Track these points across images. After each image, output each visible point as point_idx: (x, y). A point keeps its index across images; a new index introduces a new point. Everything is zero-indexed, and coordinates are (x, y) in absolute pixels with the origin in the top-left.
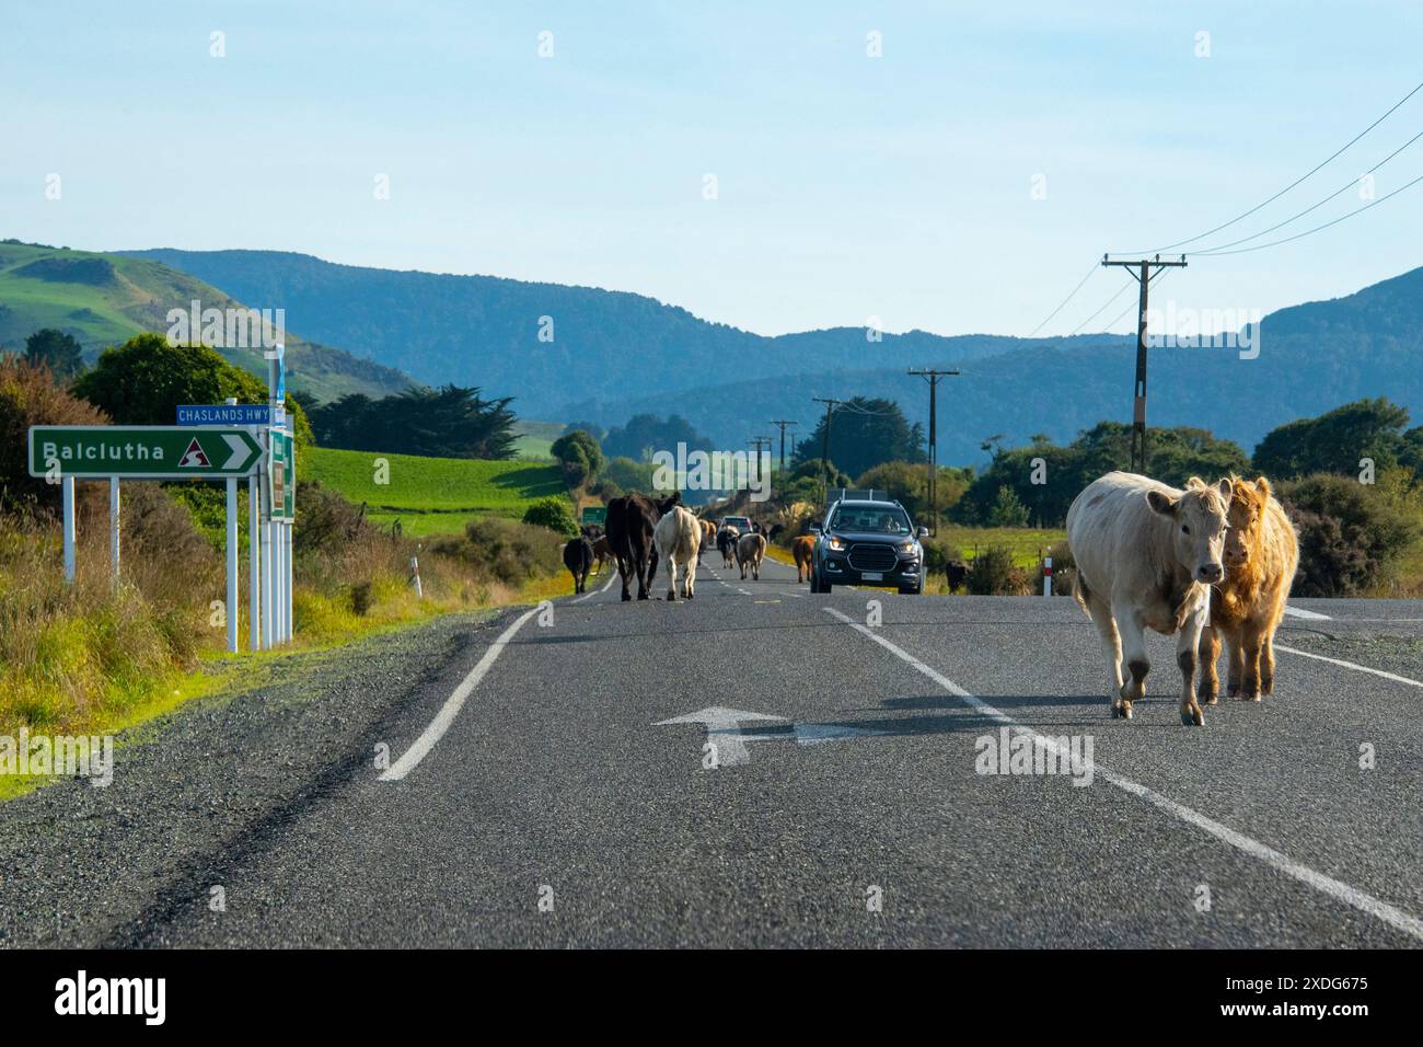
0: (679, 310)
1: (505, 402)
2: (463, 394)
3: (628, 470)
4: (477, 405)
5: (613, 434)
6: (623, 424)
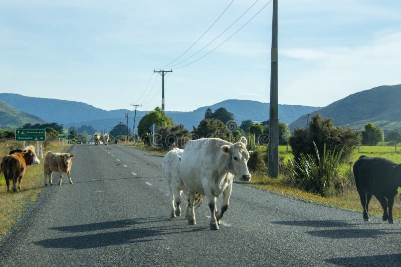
0: (91, 105)
1: (62, 125)
2: (55, 124)
3: (81, 135)
4: (57, 125)
5: (78, 128)
6: (80, 127)
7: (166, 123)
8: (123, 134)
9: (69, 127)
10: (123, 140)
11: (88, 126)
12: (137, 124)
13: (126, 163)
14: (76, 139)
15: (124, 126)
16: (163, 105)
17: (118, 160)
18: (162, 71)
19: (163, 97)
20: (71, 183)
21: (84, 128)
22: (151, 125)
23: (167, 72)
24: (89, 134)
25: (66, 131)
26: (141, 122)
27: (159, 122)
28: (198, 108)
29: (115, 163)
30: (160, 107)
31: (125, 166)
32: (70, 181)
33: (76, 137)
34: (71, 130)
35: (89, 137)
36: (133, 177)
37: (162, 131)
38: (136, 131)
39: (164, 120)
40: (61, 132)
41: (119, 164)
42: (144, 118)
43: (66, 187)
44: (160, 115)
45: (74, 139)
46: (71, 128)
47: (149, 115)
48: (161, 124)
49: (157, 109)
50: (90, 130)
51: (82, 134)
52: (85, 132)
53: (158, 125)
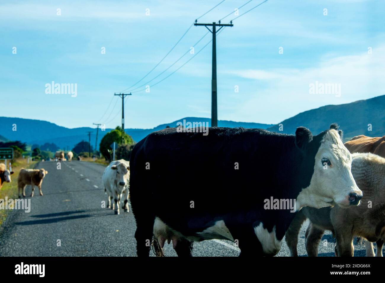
1: (25, 143)
2: (19, 142)
4: (21, 143)
7: (126, 141)
8: (86, 151)
9: (32, 145)
10: (85, 157)
11: (51, 143)
12: (99, 142)
13: (89, 178)
14: (40, 156)
15: (86, 143)
16: (123, 125)
17: (82, 175)
18: (121, 94)
19: (123, 117)
20: (41, 195)
21: (47, 145)
22: (112, 143)
23: (126, 95)
24: (52, 151)
25: (29, 149)
26: (103, 141)
27: (120, 140)
28: (158, 125)
29: (79, 177)
30: (121, 126)
31: (88, 180)
32: (40, 193)
33: (39, 154)
34: (34, 148)
35: (52, 154)
36: (95, 189)
37: (122, 149)
38: (98, 148)
39: (124, 139)
40: (24, 150)
41: (82, 179)
42: (105, 137)
43: (38, 198)
44: (120, 134)
45: (37, 156)
46: (34, 146)
47: (111, 133)
48: (121, 142)
49: (118, 128)
50: (54, 148)
51: (44, 151)
52: (48, 149)
53: (118, 143)
